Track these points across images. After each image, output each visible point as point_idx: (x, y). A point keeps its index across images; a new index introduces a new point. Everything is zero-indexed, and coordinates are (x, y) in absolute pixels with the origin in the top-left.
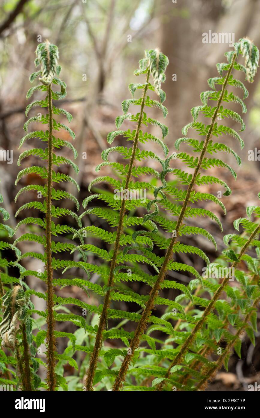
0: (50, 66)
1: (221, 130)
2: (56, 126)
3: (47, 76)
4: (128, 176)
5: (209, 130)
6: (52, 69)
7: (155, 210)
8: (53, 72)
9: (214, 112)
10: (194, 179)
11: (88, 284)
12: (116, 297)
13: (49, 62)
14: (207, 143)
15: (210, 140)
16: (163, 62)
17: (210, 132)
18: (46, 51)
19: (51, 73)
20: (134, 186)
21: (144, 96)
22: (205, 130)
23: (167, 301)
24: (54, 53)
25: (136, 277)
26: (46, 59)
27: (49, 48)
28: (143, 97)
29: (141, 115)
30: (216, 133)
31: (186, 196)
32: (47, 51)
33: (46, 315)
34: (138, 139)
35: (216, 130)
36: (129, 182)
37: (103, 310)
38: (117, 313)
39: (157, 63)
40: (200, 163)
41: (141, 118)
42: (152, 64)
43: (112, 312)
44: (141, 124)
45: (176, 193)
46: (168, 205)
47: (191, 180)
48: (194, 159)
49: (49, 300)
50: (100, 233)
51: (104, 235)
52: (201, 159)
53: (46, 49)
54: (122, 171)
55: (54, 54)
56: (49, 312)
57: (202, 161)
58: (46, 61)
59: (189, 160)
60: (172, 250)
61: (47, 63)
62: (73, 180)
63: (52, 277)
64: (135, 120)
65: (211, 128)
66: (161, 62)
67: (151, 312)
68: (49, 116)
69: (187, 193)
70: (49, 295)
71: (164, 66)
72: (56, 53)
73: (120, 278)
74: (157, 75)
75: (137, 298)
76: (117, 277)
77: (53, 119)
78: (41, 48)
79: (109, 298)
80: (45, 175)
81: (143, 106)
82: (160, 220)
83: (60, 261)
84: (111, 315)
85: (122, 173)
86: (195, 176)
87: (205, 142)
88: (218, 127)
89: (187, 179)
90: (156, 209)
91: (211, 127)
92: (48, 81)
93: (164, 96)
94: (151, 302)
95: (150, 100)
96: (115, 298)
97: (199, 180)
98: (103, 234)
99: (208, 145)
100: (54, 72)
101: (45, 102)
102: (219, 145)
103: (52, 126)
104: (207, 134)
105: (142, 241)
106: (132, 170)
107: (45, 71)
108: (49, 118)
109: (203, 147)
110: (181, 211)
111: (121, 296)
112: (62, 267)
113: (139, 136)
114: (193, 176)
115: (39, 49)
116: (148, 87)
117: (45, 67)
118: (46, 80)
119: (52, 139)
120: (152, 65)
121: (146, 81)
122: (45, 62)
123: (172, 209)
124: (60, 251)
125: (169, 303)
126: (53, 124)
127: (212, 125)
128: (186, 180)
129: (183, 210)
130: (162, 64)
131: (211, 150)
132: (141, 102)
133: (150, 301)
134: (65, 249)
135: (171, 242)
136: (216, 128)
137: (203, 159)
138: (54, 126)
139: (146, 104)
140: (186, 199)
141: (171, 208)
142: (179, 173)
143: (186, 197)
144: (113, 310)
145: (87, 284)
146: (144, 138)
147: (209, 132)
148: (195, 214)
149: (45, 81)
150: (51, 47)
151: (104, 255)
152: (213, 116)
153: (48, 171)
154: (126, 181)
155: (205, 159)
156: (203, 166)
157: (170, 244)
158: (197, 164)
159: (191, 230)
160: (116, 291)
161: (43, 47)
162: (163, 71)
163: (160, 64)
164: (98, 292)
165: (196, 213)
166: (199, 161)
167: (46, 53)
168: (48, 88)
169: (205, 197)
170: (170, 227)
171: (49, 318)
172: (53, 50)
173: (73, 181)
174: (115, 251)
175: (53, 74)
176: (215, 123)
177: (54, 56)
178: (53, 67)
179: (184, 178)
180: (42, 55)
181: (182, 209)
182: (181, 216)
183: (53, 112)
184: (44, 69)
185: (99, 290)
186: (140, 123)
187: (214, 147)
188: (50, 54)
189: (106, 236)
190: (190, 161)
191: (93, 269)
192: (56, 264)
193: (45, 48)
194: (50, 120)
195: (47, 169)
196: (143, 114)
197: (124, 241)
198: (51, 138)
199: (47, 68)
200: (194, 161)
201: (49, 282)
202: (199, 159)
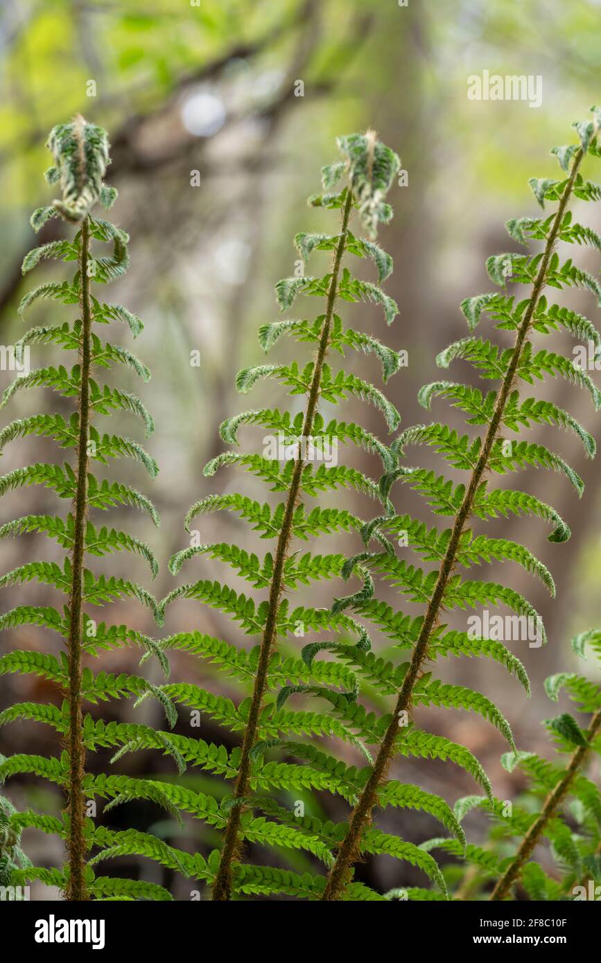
0: (84, 176)
1: (543, 364)
2: (101, 355)
3: (75, 199)
4: (291, 493)
5: (509, 364)
6: (91, 183)
7: (364, 585)
8: (91, 191)
9: (523, 315)
10: (468, 497)
11: (181, 794)
12: (255, 831)
13: (81, 168)
14: (503, 399)
15: (511, 390)
16: (385, 164)
17: (512, 370)
18: (73, 138)
19: (86, 192)
20: (309, 522)
21: (336, 269)
22: (500, 365)
23: (395, 843)
24: (97, 143)
25: (313, 776)
26: (74, 158)
27: (84, 132)
28: (332, 272)
29: (328, 321)
30: (528, 372)
31: (449, 545)
32: (76, 140)
33: (63, 880)
34: (319, 390)
35: (528, 363)
36: (294, 511)
37: (221, 867)
38: (259, 874)
39: (369, 165)
40: (487, 452)
41: (327, 329)
42: (354, 166)
43: (244, 873)
44: (327, 348)
45: (421, 537)
46: (400, 572)
47: (462, 503)
48: (470, 445)
49: (73, 834)
50: (215, 650)
51: (225, 657)
52: (489, 441)
53: (74, 136)
54: (276, 479)
55: (96, 146)
56: (72, 870)
57: (492, 449)
58: (75, 164)
59: (455, 447)
60: (409, 695)
61: (78, 169)
62: (144, 498)
63: (81, 769)
64: (310, 336)
65: (516, 358)
66: (378, 163)
67: (353, 870)
68: (82, 327)
69: (450, 539)
70: (73, 819)
71: (388, 173)
72: (101, 144)
73: (268, 777)
74: (367, 191)
75: (314, 830)
76: (260, 775)
77: (93, 334)
78: (62, 132)
79: (239, 832)
80: (69, 488)
81: (332, 297)
82: (379, 612)
83: (106, 724)
84: (243, 883)
85: (275, 486)
86: (472, 489)
87: (500, 395)
88: (533, 357)
89: (450, 500)
90: (368, 582)
91: (515, 353)
92: (77, 210)
93: (388, 263)
94: (352, 841)
95: (352, 280)
96: (254, 834)
97: (483, 503)
98: (222, 655)
99: (506, 406)
100: (94, 192)
101: (73, 290)
102: (538, 404)
103: (91, 354)
104: (505, 376)
105: (329, 675)
106: (302, 474)
107: (70, 187)
108: (82, 333)
109: (495, 409)
110: (434, 590)
111: (272, 828)
112: (110, 744)
113: (321, 381)
114: (467, 489)
115: (57, 134)
116: (346, 245)
117: (72, 177)
118: (73, 206)
119: (90, 389)
120: (355, 169)
121: (341, 230)
122: (71, 167)
123: (410, 583)
124: (106, 699)
125: (400, 848)
126: (91, 348)
127: (518, 348)
128: (447, 502)
129: (440, 583)
130: (383, 169)
131: (515, 420)
132: (327, 287)
133: (350, 840)
134: (120, 694)
135: (408, 673)
136: (529, 358)
137: (494, 443)
138: (95, 354)
139: (342, 292)
140: (448, 555)
141: (408, 578)
142: (429, 482)
143: (447, 548)
144: (246, 868)
145: (178, 795)
146: (336, 389)
147: (510, 370)
148: (473, 598)
149: (71, 210)
150: (88, 130)
151: (224, 713)
152: (520, 325)
153: (77, 475)
154: (286, 506)
155: (500, 441)
156: (494, 464)
157: (403, 681)
158: (478, 456)
159: (462, 644)
160: (258, 813)
161: (68, 131)
162: (384, 184)
163: (375, 167)
164: (207, 819)
165: (473, 594)
166: (482, 449)
167: (75, 144)
168: (79, 251)
169: (498, 552)
170: (405, 633)
171: (73, 886)
172: (95, 136)
173: (143, 501)
174: (255, 700)
175: (93, 196)
176: (525, 342)
177: (95, 150)
178: (93, 178)
179: (442, 495)
180: (64, 150)
181: (436, 584)
182: (433, 601)
183: (92, 316)
184: (68, 182)
185: (211, 812)
186: (323, 344)
187: (522, 411)
188: (86, 148)
189: (230, 659)
190: (459, 449)
191: (194, 751)
192: (95, 735)
193: (73, 133)
194: (86, 337)
195: (74, 470)
196: (332, 320)
197: (279, 674)
198: (87, 386)
199: (76, 181)
200: (469, 450)
201: (74, 783)
202: (484, 441)
